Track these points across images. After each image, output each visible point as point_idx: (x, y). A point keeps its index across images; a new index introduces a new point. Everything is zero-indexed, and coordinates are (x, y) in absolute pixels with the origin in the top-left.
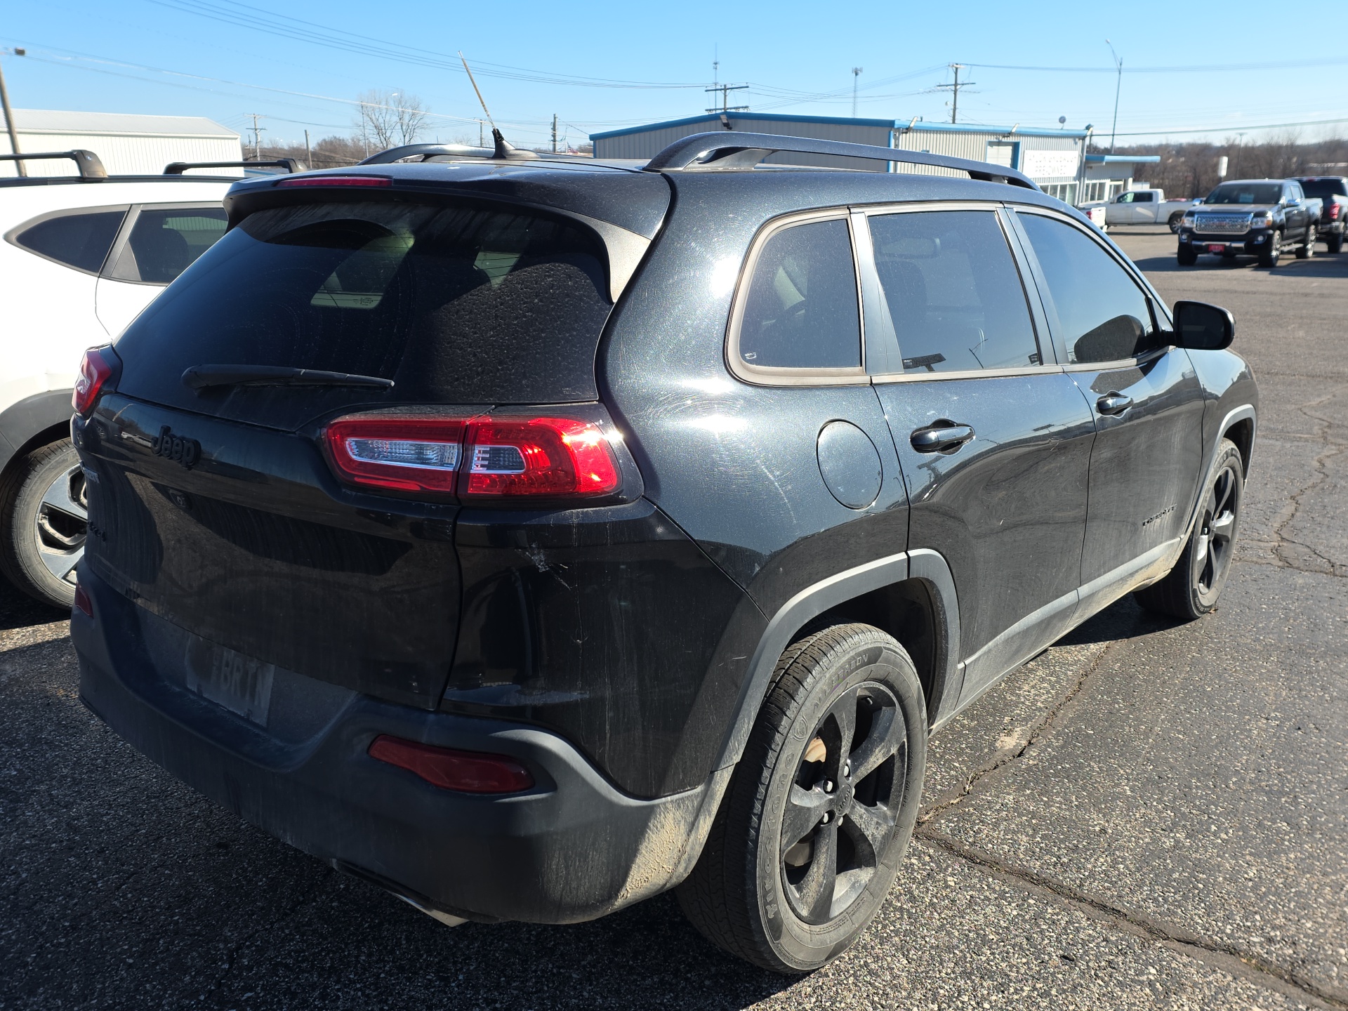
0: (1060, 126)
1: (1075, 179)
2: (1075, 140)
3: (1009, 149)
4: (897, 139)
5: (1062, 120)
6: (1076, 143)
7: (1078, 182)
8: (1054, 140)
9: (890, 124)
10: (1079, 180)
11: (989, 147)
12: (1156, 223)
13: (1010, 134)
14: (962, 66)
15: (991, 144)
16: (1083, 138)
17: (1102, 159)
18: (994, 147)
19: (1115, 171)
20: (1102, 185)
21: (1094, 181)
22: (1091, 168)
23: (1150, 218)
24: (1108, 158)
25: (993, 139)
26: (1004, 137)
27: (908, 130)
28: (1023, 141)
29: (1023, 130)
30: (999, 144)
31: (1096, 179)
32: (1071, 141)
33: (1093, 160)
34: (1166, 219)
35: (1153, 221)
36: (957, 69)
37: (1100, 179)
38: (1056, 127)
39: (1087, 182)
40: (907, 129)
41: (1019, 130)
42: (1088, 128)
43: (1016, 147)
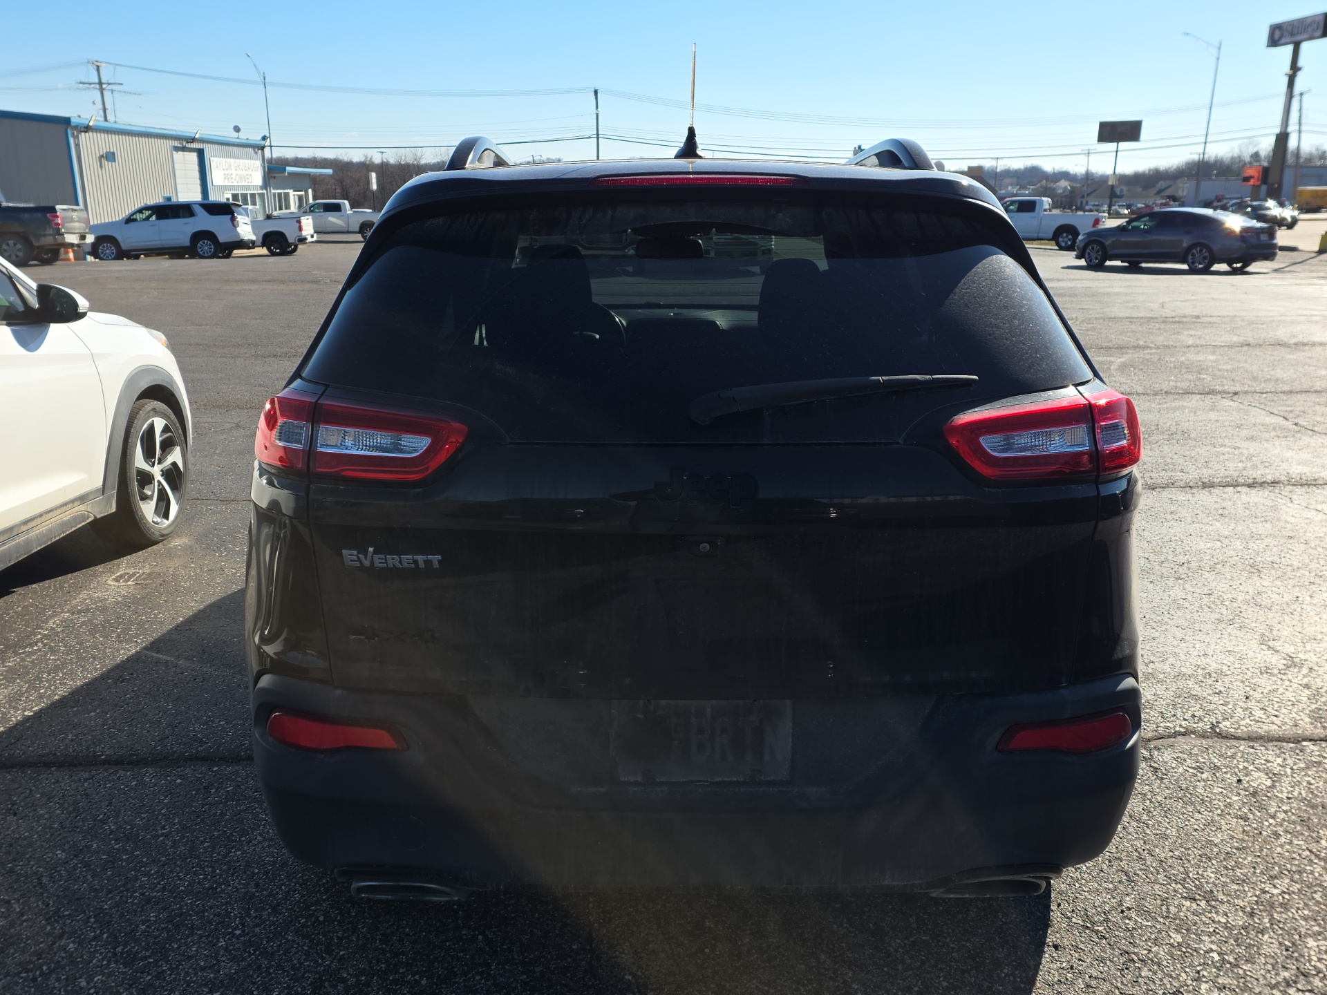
0: (236, 135)
1: (262, 188)
2: (255, 150)
3: (193, 157)
4: (76, 138)
5: (237, 129)
6: (256, 153)
7: (265, 191)
8: (236, 149)
9: (66, 121)
10: (266, 189)
11: (174, 152)
12: (348, 232)
13: (193, 140)
14: (103, 65)
15: (177, 149)
16: (262, 148)
17: (284, 170)
18: (179, 152)
19: (297, 181)
20: (287, 195)
21: (279, 191)
22: (274, 178)
23: (342, 227)
24: (289, 169)
25: (177, 144)
26: (188, 142)
27: (87, 129)
28: (208, 149)
29: (205, 137)
30: (184, 149)
31: (281, 189)
32: (251, 150)
33: (274, 171)
34: (357, 229)
35: (346, 230)
36: (98, 67)
37: (284, 189)
38: (231, 136)
39: (273, 191)
40: (85, 128)
41: (201, 136)
42: (264, 138)
43: (201, 153)
